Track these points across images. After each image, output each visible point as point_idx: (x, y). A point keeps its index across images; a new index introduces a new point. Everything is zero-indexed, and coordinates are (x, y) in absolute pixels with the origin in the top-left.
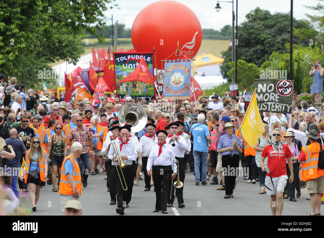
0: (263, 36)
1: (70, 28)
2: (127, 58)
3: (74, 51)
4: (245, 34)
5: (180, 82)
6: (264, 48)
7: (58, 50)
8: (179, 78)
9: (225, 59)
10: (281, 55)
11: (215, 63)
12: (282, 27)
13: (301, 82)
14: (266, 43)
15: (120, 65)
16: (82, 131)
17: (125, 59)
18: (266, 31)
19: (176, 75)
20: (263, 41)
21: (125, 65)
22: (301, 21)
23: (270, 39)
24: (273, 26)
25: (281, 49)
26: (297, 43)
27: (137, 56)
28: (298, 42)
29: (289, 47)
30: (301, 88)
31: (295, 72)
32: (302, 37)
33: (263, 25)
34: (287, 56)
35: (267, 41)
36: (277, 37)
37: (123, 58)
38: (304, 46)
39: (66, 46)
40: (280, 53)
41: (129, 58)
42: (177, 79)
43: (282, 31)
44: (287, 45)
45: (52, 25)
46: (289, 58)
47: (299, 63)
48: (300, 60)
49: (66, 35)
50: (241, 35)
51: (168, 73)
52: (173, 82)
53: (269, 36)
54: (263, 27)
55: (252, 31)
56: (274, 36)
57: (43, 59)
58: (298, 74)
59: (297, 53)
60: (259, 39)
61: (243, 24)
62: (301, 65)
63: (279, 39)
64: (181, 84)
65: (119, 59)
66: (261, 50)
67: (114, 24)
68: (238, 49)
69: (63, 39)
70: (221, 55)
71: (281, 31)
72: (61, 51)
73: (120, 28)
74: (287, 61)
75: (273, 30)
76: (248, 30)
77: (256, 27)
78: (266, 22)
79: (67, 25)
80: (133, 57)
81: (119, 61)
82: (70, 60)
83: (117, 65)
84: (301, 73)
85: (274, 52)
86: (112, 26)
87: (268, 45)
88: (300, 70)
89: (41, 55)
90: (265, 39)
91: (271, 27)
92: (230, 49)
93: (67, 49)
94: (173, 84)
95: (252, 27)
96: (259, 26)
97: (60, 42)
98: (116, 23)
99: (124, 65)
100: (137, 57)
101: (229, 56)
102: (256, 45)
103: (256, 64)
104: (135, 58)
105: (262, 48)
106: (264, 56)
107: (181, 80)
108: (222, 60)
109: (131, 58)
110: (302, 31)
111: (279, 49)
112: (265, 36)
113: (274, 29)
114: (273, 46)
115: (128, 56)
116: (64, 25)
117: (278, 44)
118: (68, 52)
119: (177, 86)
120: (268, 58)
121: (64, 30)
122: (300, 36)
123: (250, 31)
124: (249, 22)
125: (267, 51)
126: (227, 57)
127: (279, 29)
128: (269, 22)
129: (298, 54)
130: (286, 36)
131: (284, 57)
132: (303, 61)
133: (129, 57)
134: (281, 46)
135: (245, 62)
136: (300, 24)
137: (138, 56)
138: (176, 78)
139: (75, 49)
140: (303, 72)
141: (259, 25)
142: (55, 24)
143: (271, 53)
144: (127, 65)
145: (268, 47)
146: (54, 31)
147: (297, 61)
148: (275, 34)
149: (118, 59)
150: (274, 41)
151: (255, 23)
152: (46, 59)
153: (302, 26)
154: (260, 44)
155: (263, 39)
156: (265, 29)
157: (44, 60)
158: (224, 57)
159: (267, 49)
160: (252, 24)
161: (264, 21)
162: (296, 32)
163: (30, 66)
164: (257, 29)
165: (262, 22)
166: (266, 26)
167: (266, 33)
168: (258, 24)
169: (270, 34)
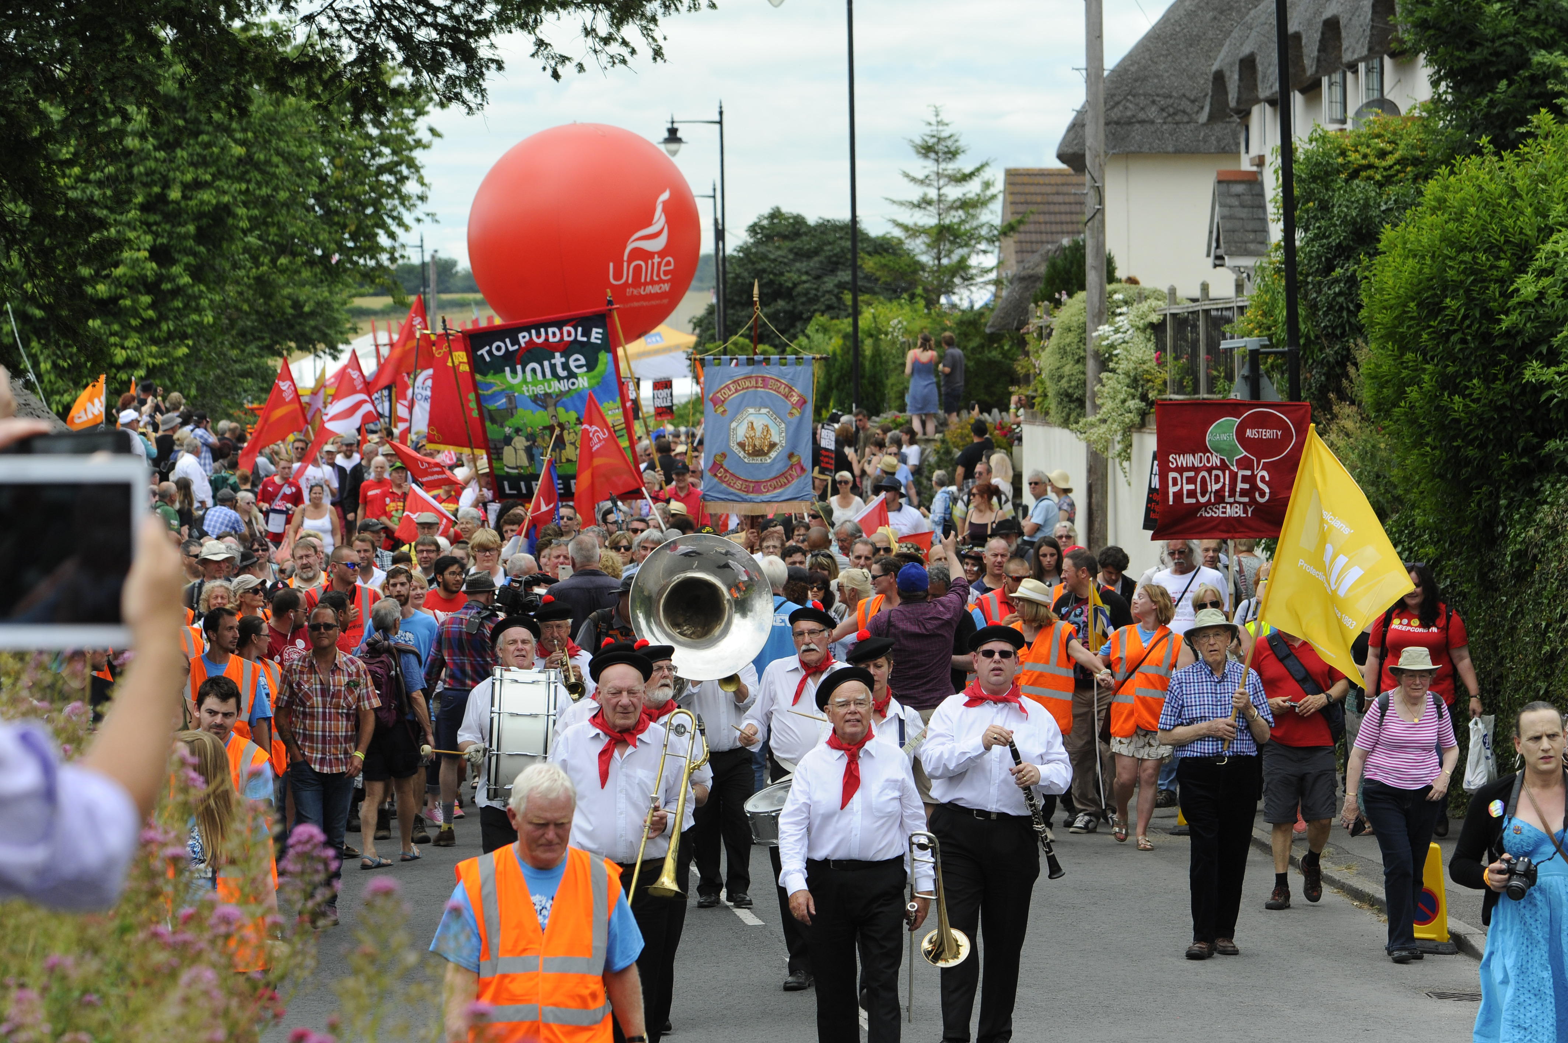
0: (790, 277)
1: (318, 270)
2: (515, 342)
3: (329, 327)
4: (746, 274)
5: (772, 446)
6: (794, 307)
7: (291, 327)
8: (767, 428)
9: (700, 336)
10: (835, 322)
11: (677, 347)
12: (836, 255)
13: (883, 385)
14: (799, 294)
15: (496, 373)
16: (333, 672)
17: (511, 348)
18: (798, 265)
19: (751, 418)
20: (790, 290)
21: (514, 371)
22: (883, 238)
23: (806, 285)
24: (816, 252)
25: (833, 309)
26: (874, 293)
27: (550, 330)
28: (877, 289)
29: (849, 303)
30: (883, 400)
31: (867, 364)
32: (884, 277)
33: (791, 250)
34: (845, 324)
35: (800, 289)
36: (826, 279)
37: (500, 348)
38: (890, 300)
39: (312, 314)
40: (832, 318)
41: (522, 342)
42: (758, 434)
43: (837, 263)
44: (848, 297)
45: (275, 266)
46: (850, 329)
47: (877, 340)
48: (880, 331)
49: (308, 287)
50: (738, 276)
51: (721, 410)
52: (742, 445)
53: (804, 278)
54: (791, 256)
55: (764, 265)
56: (818, 277)
57: (253, 348)
58: (874, 365)
59: (870, 317)
60: (781, 285)
61: (741, 249)
62: (883, 346)
63: (830, 283)
64: (773, 454)
65: (490, 352)
66: (785, 312)
67: (427, 259)
68: (730, 311)
69: (302, 298)
70: (691, 326)
71: (833, 265)
72: (298, 328)
73: (445, 268)
74: (845, 337)
75: (814, 262)
76: (753, 263)
77: (772, 257)
78: (797, 243)
79: (311, 262)
80: (539, 335)
81: (488, 359)
82: (321, 346)
83: (484, 374)
84: (881, 363)
85: (817, 315)
86: (424, 265)
87: (804, 299)
88: (880, 356)
89: (250, 337)
90: (795, 285)
91: (808, 255)
92: (711, 310)
93: (312, 323)
94: (742, 454)
95: (764, 257)
96: (779, 253)
97: (297, 305)
98: (433, 257)
99: (507, 369)
100: (554, 334)
101: (708, 329)
102: (775, 300)
103: (775, 347)
104: (547, 339)
105: (788, 307)
106: (793, 326)
107: (775, 438)
108: (693, 339)
109: (531, 342)
110: (883, 261)
111: (830, 308)
112: (795, 277)
113: (816, 259)
114: (815, 300)
115: (520, 336)
116: (304, 264)
117: (827, 296)
118: (315, 328)
119: (758, 460)
120: (803, 331)
121: (306, 274)
122: (878, 274)
123: (759, 267)
124: (757, 244)
125: (801, 313)
126: (703, 331)
127: (829, 258)
128: (806, 243)
129: (874, 317)
130: (845, 276)
131: (842, 327)
132: (886, 334)
133: (523, 338)
134: (834, 299)
135: (747, 341)
136: (881, 245)
137: (556, 330)
138: (753, 428)
139: (334, 323)
140: (887, 362)
141: (779, 251)
142: (283, 260)
143: (809, 319)
144: (519, 367)
145: (803, 304)
146: (282, 280)
147: (871, 336)
148: (819, 272)
149: (483, 351)
150: (817, 290)
151: (770, 247)
152: (261, 348)
153: (886, 251)
154: (783, 298)
155: (790, 285)
156: (794, 260)
157: (256, 350)
158: (697, 331)
159: (800, 308)
160: (763, 249)
161: (792, 240)
162: (869, 264)
163: (219, 367)
164: (775, 260)
165: (788, 244)
166: (796, 254)
167: (799, 271)
168: (778, 248)
169: (807, 273)
